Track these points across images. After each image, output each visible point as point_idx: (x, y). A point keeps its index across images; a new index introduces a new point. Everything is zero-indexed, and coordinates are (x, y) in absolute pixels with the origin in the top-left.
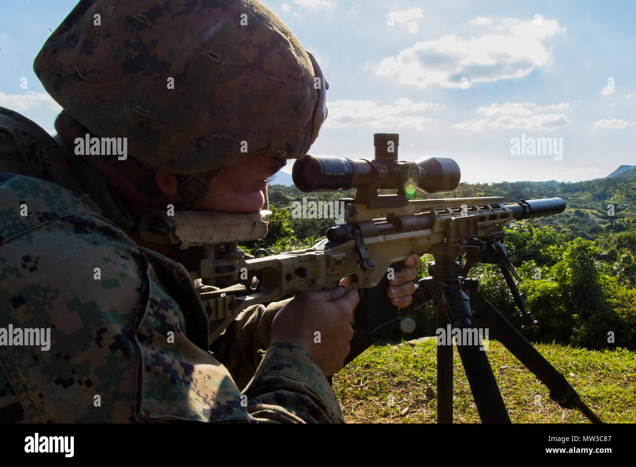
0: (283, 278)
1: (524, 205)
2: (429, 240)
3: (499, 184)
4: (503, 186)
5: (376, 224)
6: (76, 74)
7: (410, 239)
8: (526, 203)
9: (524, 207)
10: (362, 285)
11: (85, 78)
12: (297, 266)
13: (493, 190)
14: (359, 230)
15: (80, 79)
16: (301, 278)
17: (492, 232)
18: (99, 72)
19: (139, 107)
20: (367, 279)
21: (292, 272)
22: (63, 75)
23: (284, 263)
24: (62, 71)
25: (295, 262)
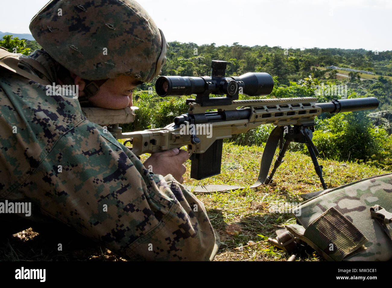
0: (143, 145)
1: (336, 103)
2: (246, 126)
3: (310, 50)
4: (314, 51)
5: (206, 116)
6: (48, 29)
7: (231, 125)
8: (338, 102)
9: (335, 105)
10: (194, 151)
11: (52, 31)
12: (152, 138)
13: (304, 55)
14: (194, 119)
15: (50, 32)
16: (153, 145)
17: (302, 122)
18: (58, 29)
19: (73, 45)
20: (198, 148)
21: (148, 141)
22: (43, 30)
23: (143, 136)
24: (42, 28)
25: (150, 136)
